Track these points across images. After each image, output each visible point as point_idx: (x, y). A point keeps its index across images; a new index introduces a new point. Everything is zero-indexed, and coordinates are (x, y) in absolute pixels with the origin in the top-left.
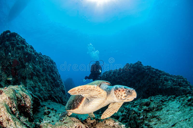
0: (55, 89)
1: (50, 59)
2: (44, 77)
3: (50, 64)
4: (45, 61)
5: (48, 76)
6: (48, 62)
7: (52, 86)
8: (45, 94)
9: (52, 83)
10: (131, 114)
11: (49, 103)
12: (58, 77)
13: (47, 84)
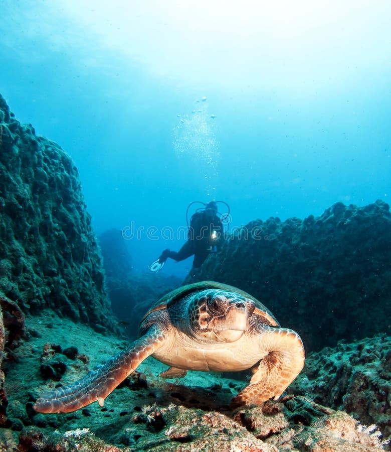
0: (70, 268)
1: (60, 152)
2: (37, 218)
3: (62, 171)
4: (46, 160)
5: (51, 216)
6: (54, 164)
7: (61, 257)
8: (35, 286)
9: (61, 244)
10: (353, 388)
11: (48, 323)
12: (85, 223)
13: (44, 246)
